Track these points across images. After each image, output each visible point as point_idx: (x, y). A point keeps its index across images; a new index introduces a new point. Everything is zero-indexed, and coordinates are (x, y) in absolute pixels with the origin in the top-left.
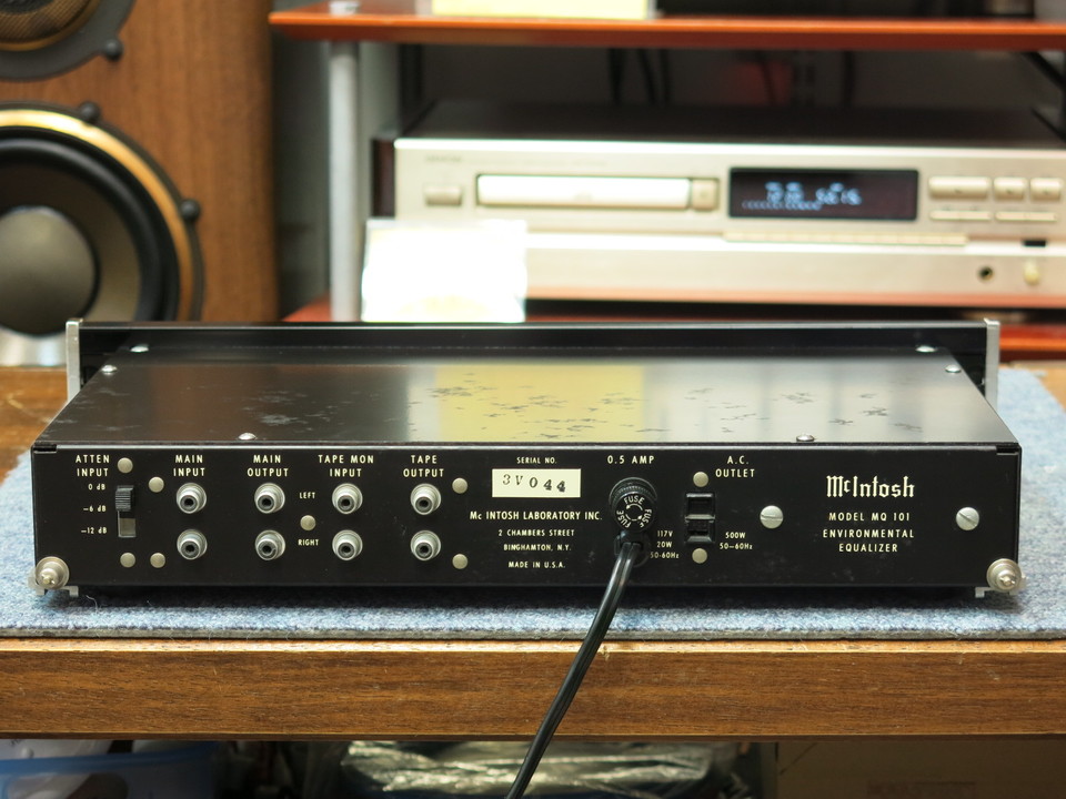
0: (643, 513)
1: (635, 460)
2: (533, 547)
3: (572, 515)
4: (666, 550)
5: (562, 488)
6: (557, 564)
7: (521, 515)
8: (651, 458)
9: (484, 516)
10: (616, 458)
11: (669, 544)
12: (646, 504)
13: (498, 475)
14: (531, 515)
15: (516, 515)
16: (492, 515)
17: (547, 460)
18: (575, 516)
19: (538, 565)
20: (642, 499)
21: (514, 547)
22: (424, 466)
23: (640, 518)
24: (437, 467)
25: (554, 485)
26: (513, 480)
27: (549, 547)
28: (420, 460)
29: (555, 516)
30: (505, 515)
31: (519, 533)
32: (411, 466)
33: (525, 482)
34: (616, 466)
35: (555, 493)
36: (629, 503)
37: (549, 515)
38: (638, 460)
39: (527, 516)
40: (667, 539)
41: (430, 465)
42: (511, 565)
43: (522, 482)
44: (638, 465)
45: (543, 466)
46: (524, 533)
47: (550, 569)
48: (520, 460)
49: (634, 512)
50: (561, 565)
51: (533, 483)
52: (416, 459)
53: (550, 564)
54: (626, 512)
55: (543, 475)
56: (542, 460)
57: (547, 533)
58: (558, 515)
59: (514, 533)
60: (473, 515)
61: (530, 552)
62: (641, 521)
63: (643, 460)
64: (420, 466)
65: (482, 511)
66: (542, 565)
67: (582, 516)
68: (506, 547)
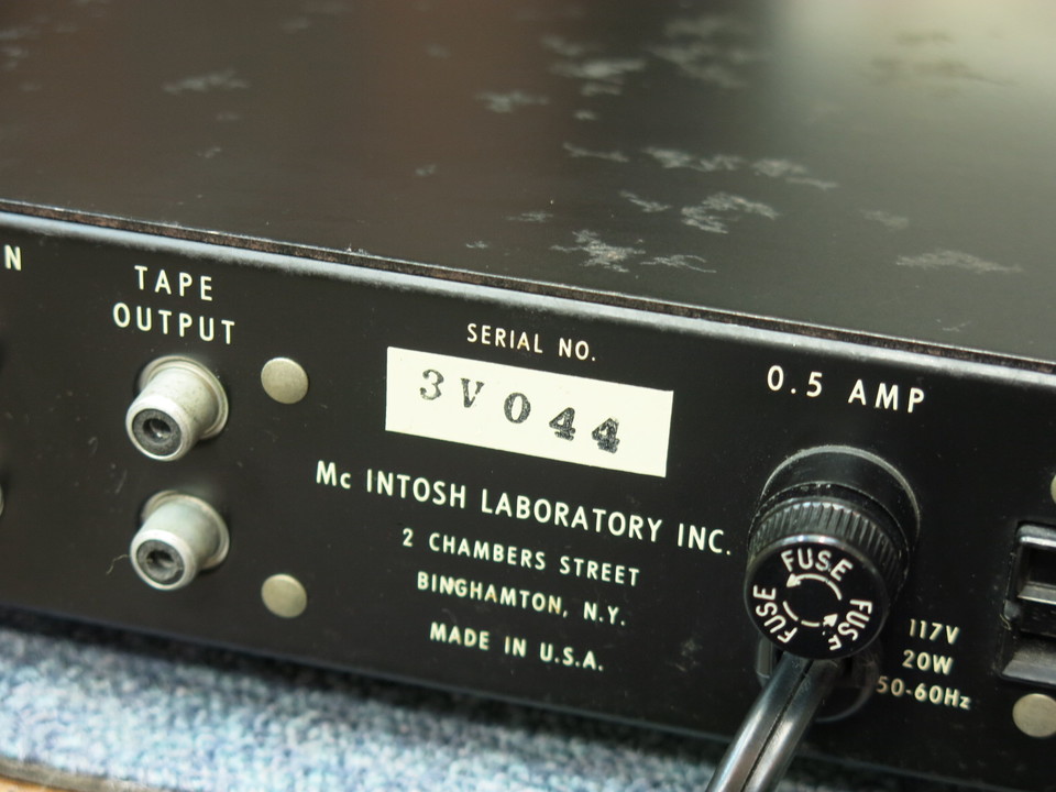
0: (842, 610)
1: (858, 392)
2: (508, 597)
3: (635, 526)
4: (931, 678)
5: (607, 437)
6: (579, 656)
7: (473, 499)
8: (916, 396)
9: (357, 481)
10: (797, 375)
11: (943, 665)
12: (855, 584)
13: (405, 367)
14: (504, 503)
15: (459, 496)
16: (385, 483)
17: (565, 347)
18: (646, 530)
19: (520, 647)
20: (843, 565)
21: (449, 585)
22: (175, 303)
23: (830, 620)
24: (214, 311)
25: (584, 425)
26: (453, 390)
27: (555, 604)
28: (162, 281)
29: (580, 517)
30: (424, 490)
31: (464, 547)
32: (136, 299)
33: (490, 403)
34: (791, 401)
35: (582, 451)
36: (798, 570)
37: (561, 512)
38: (871, 392)
39: (493, 503)
40: (939, 647)
41: (191, 303)
42: (437, 632)
43: (480, 400)
44: (870, 411)
45: (550, 362)
46: (481, 550)
47: (556, 668)
48: (478, 334)
49: (812, 600)
50: (590, 660)
51: (517, 409)
52: (151, 278)
53: (558, 653)
54: (784, 594)
55: (550, 390)
56: (550, 345)
57: (553, 563)
58: (591, 518)
59: (449, 544)
60: (326, 473)
61: (496, 608)
62: (834, 630)
63: (888, 396)
64: (160, 301)
65: (352, 463)
66: (533, 650)
67: (668, 533)
68: (423, 580)
